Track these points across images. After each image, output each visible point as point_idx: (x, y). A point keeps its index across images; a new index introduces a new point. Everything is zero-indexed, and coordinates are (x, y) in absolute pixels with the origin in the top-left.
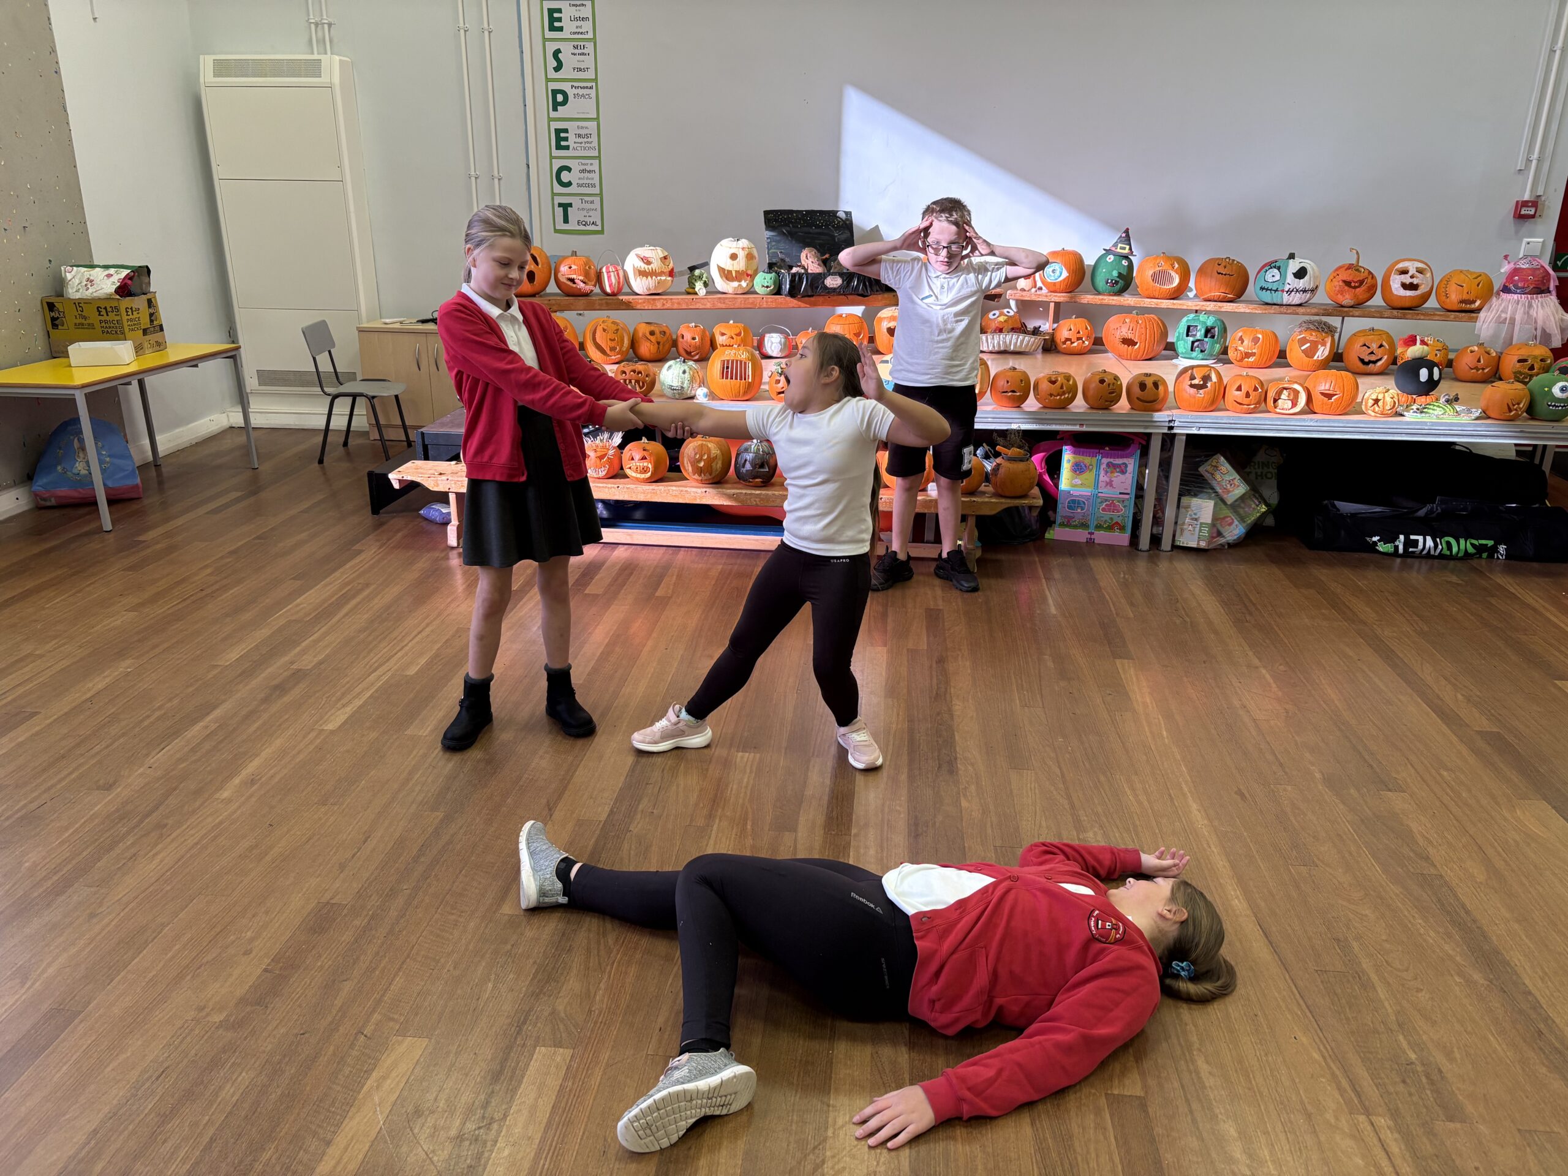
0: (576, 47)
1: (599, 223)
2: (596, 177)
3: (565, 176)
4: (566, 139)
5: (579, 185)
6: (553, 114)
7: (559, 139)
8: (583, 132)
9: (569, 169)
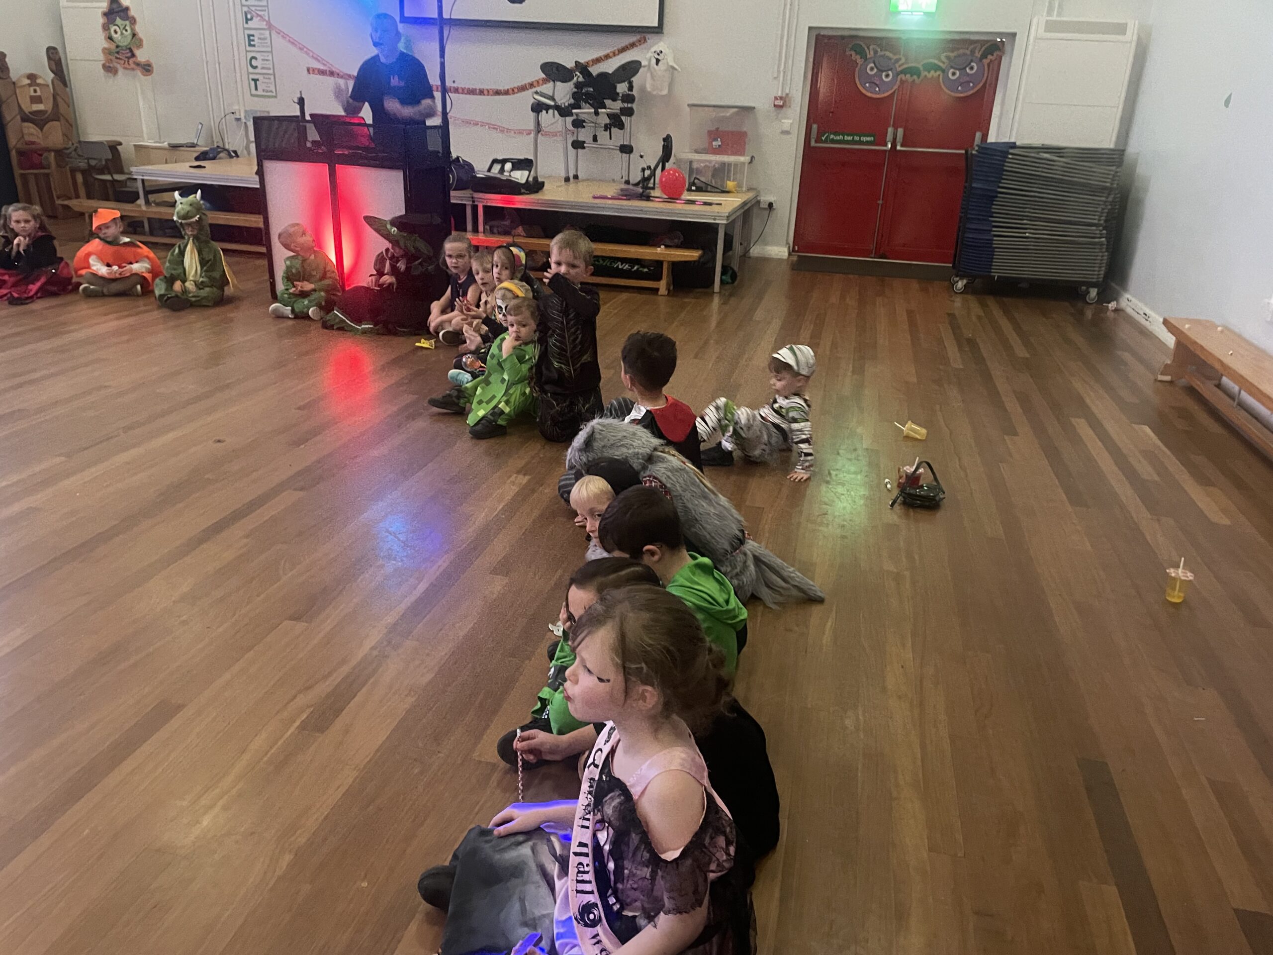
1: (274, 90)
2: (270, 64)
3: (254, 63)
4: (253, 40)
5: (263, 68)
6: (246, 26)
7: (250, 40)
8: (263, 37)
9: (256, 58)
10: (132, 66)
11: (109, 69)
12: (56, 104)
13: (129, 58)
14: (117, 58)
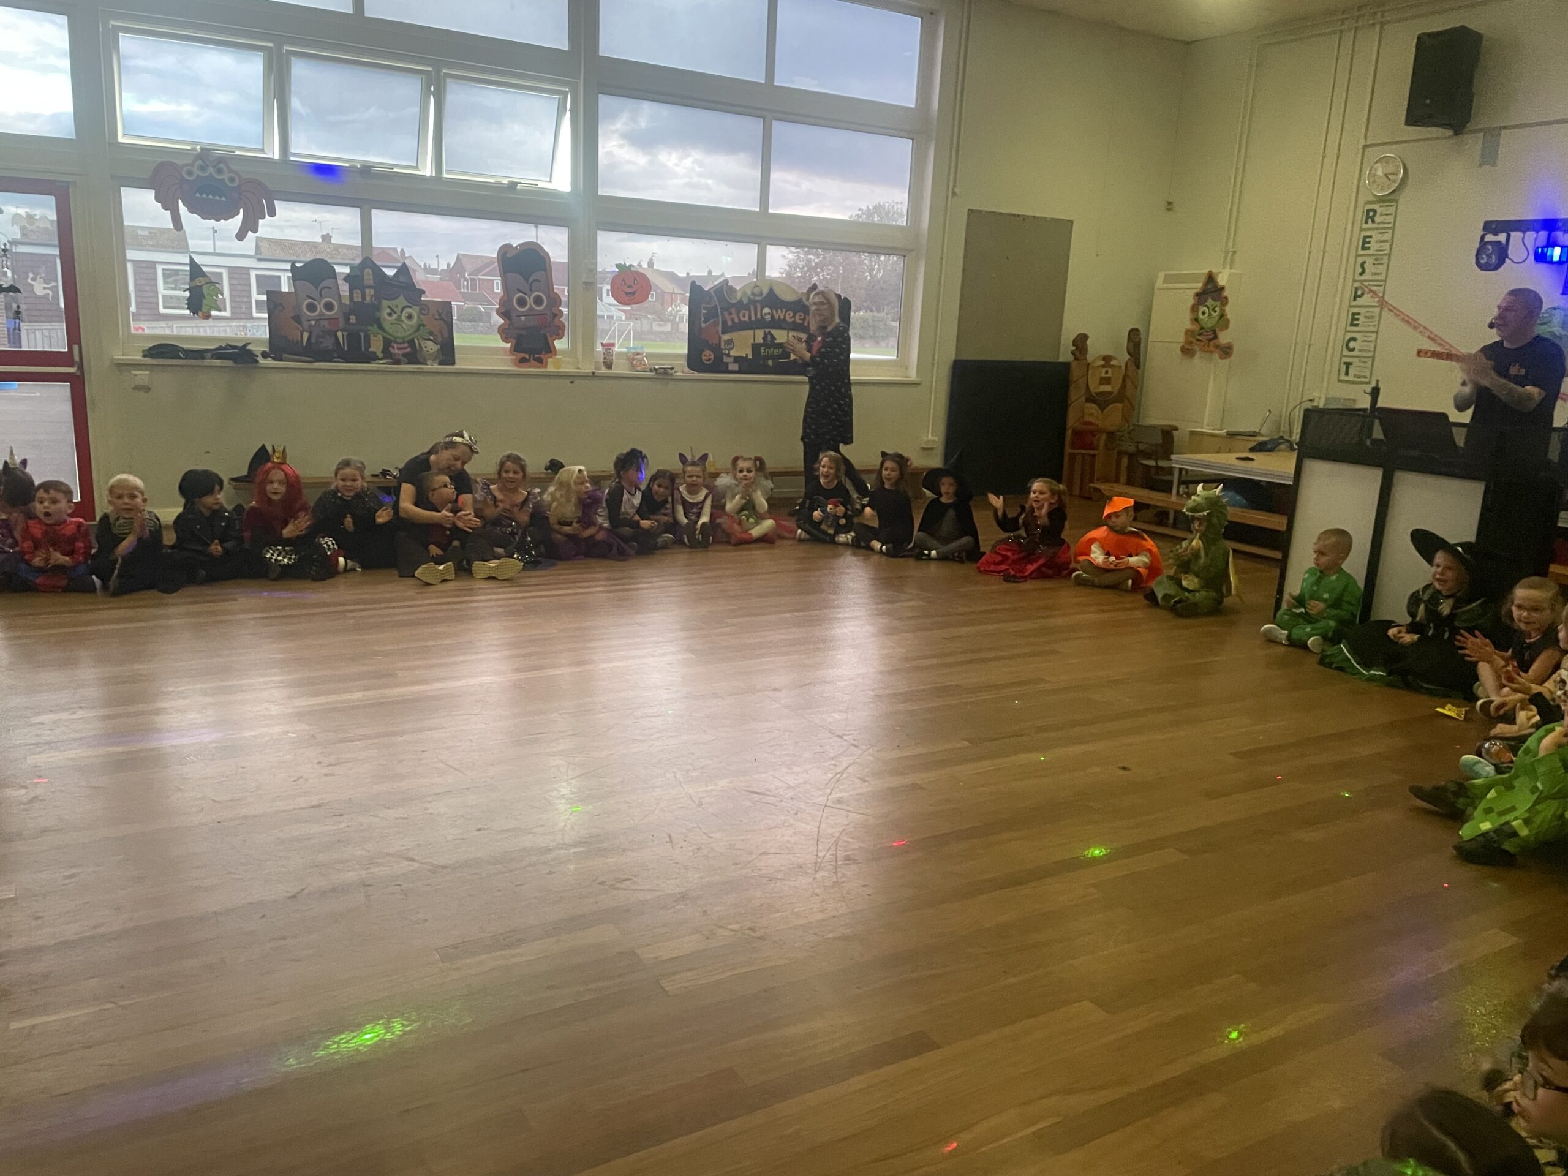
0: (1376, 260)
2: (1373, 346)
3: (1352, 344)
4: (1358, 319)
5: (1360, 350)
6: (1354, 303)
7: (1353, 319)
8: (1370, 314)
9: (1354, 339)
10: (1212, 348)
11: (1187, 351)
12: (1124, 386)
13: (1210, 340)
14: (1198, 340)
